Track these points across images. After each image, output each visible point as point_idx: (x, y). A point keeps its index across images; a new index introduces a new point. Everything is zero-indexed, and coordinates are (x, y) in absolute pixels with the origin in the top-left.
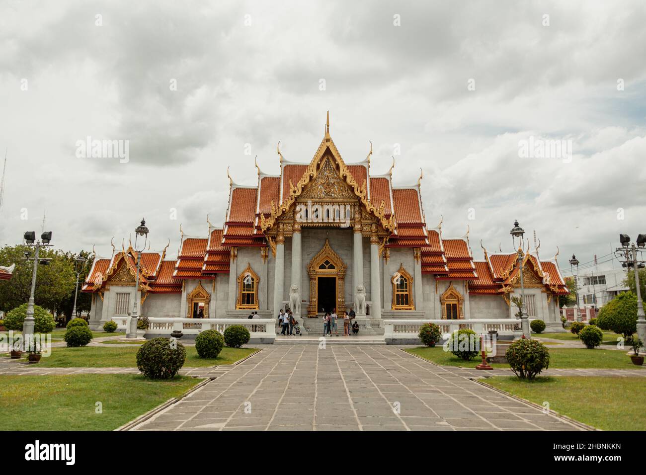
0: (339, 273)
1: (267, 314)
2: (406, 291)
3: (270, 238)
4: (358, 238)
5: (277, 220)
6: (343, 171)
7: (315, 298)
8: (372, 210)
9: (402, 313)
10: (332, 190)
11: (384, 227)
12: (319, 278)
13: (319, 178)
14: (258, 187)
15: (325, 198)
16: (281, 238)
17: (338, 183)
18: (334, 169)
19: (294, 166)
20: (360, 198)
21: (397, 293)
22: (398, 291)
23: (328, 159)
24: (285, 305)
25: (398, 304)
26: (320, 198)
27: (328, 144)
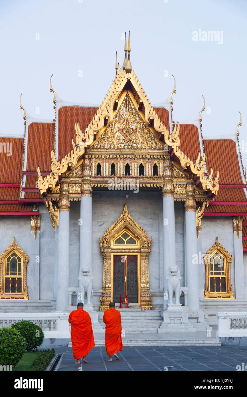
0: (142, 250)
1: (39, 305)
2: (223, 273)
3: (51, 203)
4: (168, 202)
5: (60, 178)
6: (149, 113)
7: (110, 283)
8: (188, 165)
9: (218, 302)
10: (134, 138)
11: (204, 187)
12: (114, 256)
13: (116, 122)
14: (25, 135)
15: (124, 148)
16: (65, 202)
17: (142, 129)
18: (135, 109)
19: (73, 108)
20: (173, 149)
21: (211, 276)
22: (212, 274)
23: (127, 96)
24: (71, 293)
25: (212, 290)
26: (118, 149)
27: (130, 76)
